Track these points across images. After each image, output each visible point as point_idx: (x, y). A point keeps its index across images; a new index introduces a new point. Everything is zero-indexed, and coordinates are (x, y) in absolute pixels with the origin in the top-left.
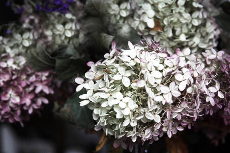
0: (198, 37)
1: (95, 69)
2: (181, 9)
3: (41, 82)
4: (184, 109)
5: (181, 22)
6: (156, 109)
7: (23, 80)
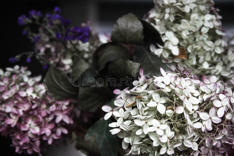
0: (220, 65)
1: (125, 96)
2: (205, 37)
3: (62, 111)
4: (225, 136)
5: (204, 50)
6: (194, 136)
7: (43, 110)
